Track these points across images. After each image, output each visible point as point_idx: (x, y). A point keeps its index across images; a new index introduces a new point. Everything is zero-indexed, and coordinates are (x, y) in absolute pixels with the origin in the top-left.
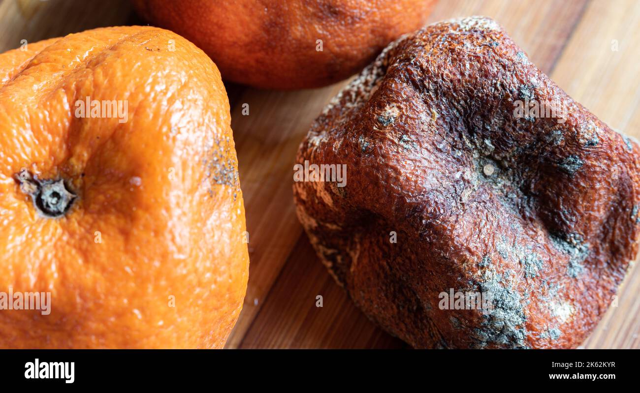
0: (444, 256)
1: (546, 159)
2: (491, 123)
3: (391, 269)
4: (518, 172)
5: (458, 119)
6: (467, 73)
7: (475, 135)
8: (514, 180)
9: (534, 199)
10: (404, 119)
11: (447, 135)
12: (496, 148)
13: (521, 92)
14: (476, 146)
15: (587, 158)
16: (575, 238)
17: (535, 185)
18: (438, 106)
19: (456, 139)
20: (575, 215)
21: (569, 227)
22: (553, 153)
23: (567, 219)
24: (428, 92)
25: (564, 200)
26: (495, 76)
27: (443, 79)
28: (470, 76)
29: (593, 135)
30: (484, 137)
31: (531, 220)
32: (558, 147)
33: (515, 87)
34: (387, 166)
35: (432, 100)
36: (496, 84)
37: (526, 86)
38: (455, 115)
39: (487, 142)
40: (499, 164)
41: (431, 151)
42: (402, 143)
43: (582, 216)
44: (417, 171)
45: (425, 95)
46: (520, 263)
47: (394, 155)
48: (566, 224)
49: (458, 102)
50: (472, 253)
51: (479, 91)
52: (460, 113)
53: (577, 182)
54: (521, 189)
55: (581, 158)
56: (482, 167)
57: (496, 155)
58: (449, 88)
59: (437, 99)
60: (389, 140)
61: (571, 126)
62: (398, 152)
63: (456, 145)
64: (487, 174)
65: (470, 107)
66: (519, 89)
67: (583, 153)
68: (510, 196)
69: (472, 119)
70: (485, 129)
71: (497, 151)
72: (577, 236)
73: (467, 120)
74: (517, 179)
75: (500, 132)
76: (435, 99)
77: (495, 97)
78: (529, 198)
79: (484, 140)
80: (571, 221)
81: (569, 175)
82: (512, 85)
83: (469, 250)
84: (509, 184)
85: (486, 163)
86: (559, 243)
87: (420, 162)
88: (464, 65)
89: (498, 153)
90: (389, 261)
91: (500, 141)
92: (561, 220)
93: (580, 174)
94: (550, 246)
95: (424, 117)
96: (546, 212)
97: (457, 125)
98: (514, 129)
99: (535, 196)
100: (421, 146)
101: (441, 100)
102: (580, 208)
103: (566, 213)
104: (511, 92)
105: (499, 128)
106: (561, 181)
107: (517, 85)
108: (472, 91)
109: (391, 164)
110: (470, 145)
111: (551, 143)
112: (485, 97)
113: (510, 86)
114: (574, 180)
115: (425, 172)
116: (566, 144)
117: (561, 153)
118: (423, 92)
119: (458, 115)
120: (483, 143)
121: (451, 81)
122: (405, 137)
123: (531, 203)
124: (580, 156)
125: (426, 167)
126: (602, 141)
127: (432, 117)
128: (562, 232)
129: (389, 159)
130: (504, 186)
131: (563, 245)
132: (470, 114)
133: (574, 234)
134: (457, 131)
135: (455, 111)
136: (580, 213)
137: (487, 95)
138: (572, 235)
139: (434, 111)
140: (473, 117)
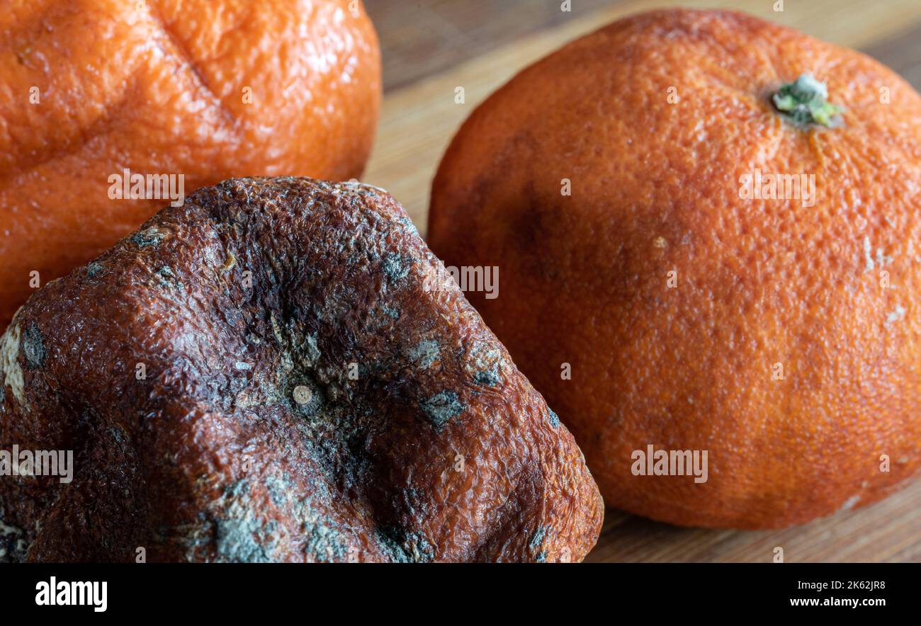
1: (403, 392)
2: (324, 304)
3: (89, 526)
4: (352, 413)
5: (270, 287)
6: (305, 213)
7: (293, 320)
8: (341, 425)
9: (368, 465)
10: (174, 244)
11: (245, 306)
12: (324, 355)
13: (386, 261)
14: (290, 343)
15: (472, 402)
16: (419, 545)
17: (375, 439)
18: (242, 251)
19: (257, 316)
20: (428, 500)
21: (412, 519)
22: (415, 382)
23: (412, 504)
24: (231, 224)
25: (416, 472)
26: (351, 227)
27: (262, 211)
28: (309, 218)
29: (491, 365)
30: (308, 330)
31: (352, 494)
32: (425, 372)
33: (379, 252)
34: (120, 296)
35: (234, 238)
36: (347, 240)
37: (399, 256)
38: (267, 279)
39: (311, 340)
40: (321, 388)
41: (206, 308)
42: (158, 275)
43: (440, 508)
44: (168, 317)
45: (224, 227)
46: (303, 526)
47: (137, 286)
48: (408, 512)
49: (278, 257)
50: (219, 467)
51: (318, 244)
52: (277, 278)
53: (445, 441)
54: (348, 441)
55: (461, 400)
56: (292, 387)
57: (321, 370)
58: (267, 227)
59: (244, 240)
60: (139, 265)
61: (456, 336)
62: (146, 285)
63: (255, 327)
64: (296, 400)
65: (295, 269)
66: (384, 257)
67: (467, 391)
68: (326, 444)
69: (294, 292)
70: (311, 314)
71: (323, 362)
72: (425, 544)
73: (286, 293)
74: (347, 425)
75: (336, 326)
76: (239, 239)
77: (341, 261)
78: (360, 460)
79: (305, 334)
80: (420, 510)
81: (435, 425)
82: (375, 248)
83: (216, 461)
84: (331, 427)
85: (300, 383)
86: (389, 545)
87: (178, 308)
88: (305, 202)
89: (325, 367)
90: (90, 512)
91: (334, 347)
92: (403, 502)
93: (454, 427)
94: (369, 539)
95: (210, 253)
96: (381, 489)
97: (266, 294)
98: (360, 325)
99: (370, 458)
100: (189, 292)
101: (250, 244)
102: (440, 491)
103: (415, 494)
104: (370, 257)
105: (336, 319)
106: (418, 436)
107: (383, 250)
108: (305, 244)
109: (127, 294)
110: (280, 338)
111: (416, 363)
112: (324, 256)
113: (371, 247)
114: (441, 437)
115: (181, 324)
116: (442, 370)
117: (431, 384)
118: (224, 222)
119: (272, 279)
120: (303, 340)
121: (275, 217)
122: (167, 270)
123: (361, 470)
124: (460, 394)
125: (186, 319)
126: (506, 383)
127: (225, 263)
128: (399, 526)
129: (127, 288)
130: (322, 428)
131: (394, 550)
132: (294, 281)
133: (419, 537)
134: (263, 304)
135: (269, 272)
136: (437, 500)
137: (328, 254)
138: (415, 537)
139: (233, 254)
140: (297, 289)
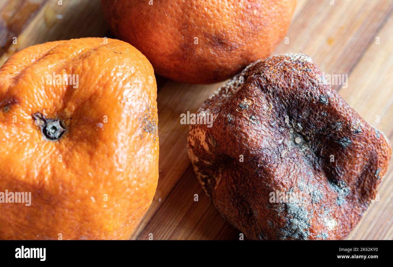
0: (268, 186)
1: (331, 138)
2: (302, 114)
3: (237, 190)
4: (314, 143)
5: (284, 110)
6: (292, 85)
7: (293, 120)
8: (312, 147)
9: (322, 159)
10: (254, 107)
11: (277, 118)
12: (303, 128)
13: (321, 99)
14: (292, 126)
15: (354, 140)
16: (342, 183)
17: (323, 151)
18: (274, 101)
19: (281, 121)
20: (343, 171)
21: (340, 177)
22: (335, 135)
23: (339, 172)
24: (269, 93)
25: (338, 162)
26: (307, 88)
27: (278, 87)
28: (293, 86)
29: (358, 127)
30: (297, 122)
31: (319, 171)
32: (338, 132)
33: (318, 95)
34: (242, 132)
35: (271, 98)
36: (307, 93)
37: (324, 96)
38: (282, 108)
39: (299, 125)
40: (304, 137)
41: (267, 126)
42: (251, 120)
43: (348, 172)
44: (258, 136)
45: (267, 94)
46: (310, 194)
47: (246, 126)
48: (338, 175)
49: (285, 101)
50: (284, 186)
51: (297, 95)
52: (286, 108)
53: (347, 152)
54: (315, 152)
55: (350, 139)
56: (295, 138)
57: (303, 133)
58: (281, 92)
59: (274, 98)
60: (244, 117)
61: (347, 121)
62: (248, 125)
63: (281, 124)
64: (296, 142)
65: (291, 104)
66: (320, 97)
67: (352, 137)
68: (308, 156)
69: (292, 111)
70: (298, 117)
71: (304, 130)
72: (344, 183)
73: (289, 111)
74: (313, 147)
75: (307, 120)
76: (272, 98)
77: (306, 100)
78: (319, 158)
79: (297, 123)
80: (341, 174)
81: (343, 148)
82: (316, 94)
83: (282, 184)
84: (308, 149)
85: (297, 136)
86: (333, 185)
87: (260, 132)
88: (291, 80)
89: (304, 132)
90: (237, 185)
91: (306, 125)
92: (336, 173)
93: (349, 148)
94: (328, 187)
95: (265, 107)
96: (328, 168)
97: (283, 113)
98: (315, 119)
99: (322, 157)
100: (261, 123)
101: (276, 98)
102: (347, 167)
103: (339, 169)
104: (315, 98)
105: (306, 118)
106: (338, 151)
107: (319, 95)
108: (294, 96)
109: (244, 131)
110: (289, 125)
111: (335, 129)
112: (300, 100)
113: (315, 94)
114: (345, 151)
115: (262, 137)
116: (343, 131)
117: (340, 135)
118: (266, 93)
119: (284, 108)
120: (297, 125)
121: (283, 88)
122: (253, 117)
123: (320, 161)
124: (350, 138)
125: (263, 135)
126: (363, 131)
127: (269, 107)
128: (335, 179)
129: (243, 128)
130: (306, 150)
131: (335, 187)
132: (291, 108)
133: (342, 181)
134: (283, 116)
135: (283, 105)
136: (346, 170)
137: (302, 98)
138: (341, 182)
139: (271, 104)
140: (293, 110)
